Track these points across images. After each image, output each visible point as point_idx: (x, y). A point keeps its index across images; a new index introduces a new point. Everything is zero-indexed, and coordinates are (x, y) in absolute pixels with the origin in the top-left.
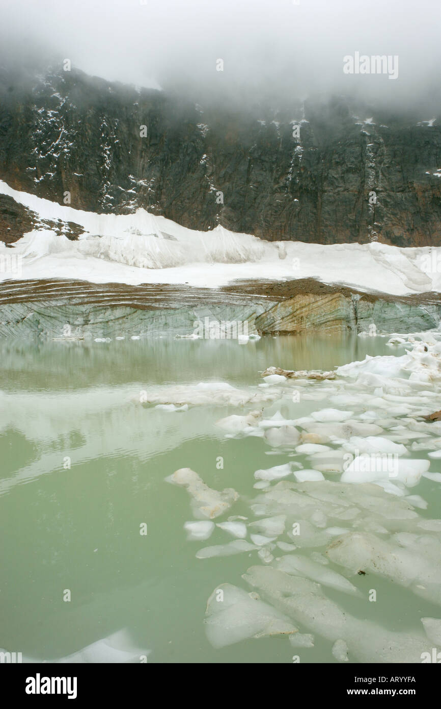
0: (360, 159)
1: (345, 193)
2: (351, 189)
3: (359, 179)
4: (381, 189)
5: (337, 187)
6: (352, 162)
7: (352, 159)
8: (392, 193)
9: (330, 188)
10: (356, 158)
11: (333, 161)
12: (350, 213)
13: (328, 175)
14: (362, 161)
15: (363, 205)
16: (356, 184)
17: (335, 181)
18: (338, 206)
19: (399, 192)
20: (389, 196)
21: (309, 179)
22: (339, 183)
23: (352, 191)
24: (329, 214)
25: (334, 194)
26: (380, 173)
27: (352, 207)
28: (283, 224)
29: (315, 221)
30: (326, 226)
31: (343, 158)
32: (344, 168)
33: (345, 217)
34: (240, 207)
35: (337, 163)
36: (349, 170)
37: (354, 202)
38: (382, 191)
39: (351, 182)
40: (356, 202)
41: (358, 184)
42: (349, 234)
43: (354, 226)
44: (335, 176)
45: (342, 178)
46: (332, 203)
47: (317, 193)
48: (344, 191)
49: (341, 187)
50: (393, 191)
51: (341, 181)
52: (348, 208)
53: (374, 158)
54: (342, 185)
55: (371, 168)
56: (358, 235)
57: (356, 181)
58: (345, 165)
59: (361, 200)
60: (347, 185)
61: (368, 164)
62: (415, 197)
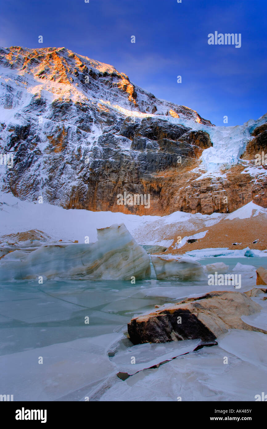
0: (119, 166)
1: (110, 183)
2: (112, 181)
3: (117, 176)
4: (127, 182)
5: (106, 179)
6: (115, 167)
7: (115, 166)
8: (132, 184)
9: (103, 180)
10: (117, 166)
11: (106, 166)
12: (111, 193)
13: (102, 173)
14: (120, 167)
15: (117, 189)
16: (115, 178)
17: (106, 176)
18: (105, 189)
19: (135, 183)
20: (130, 185)
21: (93, 174)
22: (107, 177)
24: (100, 193)
25: (104, 183)
26: (127, 174)
27: (112, 190)
28: (76, 198)
29: (93, 197)
30: (98, 200)
31: (111, 165)
32: (111, 170)
33: (108, 195)
34: (55, 187)
35: (108, 167)
36: (113, 172)
37: (113, 188)
38: (127, 183)
39: (113, 177)
40: (114, 187)
41: (117, 178)
42: (109, 204)
43: (111, 200)
44: (106, 174)
45: (109, 175)
46: (102, 188)
47: (96, 182)
49: (108, 180)
50: (133, 183)
51: (108, 177)
52: (110, 191)
53: (125, 166)
54: (109, 178)
55: (123, 171)
56: (113, 205)
57: (116, 177)
58: (111, 168)
59: (117, 187)
60: (111, 179)
61: (123, 169)
62: (142, 187)
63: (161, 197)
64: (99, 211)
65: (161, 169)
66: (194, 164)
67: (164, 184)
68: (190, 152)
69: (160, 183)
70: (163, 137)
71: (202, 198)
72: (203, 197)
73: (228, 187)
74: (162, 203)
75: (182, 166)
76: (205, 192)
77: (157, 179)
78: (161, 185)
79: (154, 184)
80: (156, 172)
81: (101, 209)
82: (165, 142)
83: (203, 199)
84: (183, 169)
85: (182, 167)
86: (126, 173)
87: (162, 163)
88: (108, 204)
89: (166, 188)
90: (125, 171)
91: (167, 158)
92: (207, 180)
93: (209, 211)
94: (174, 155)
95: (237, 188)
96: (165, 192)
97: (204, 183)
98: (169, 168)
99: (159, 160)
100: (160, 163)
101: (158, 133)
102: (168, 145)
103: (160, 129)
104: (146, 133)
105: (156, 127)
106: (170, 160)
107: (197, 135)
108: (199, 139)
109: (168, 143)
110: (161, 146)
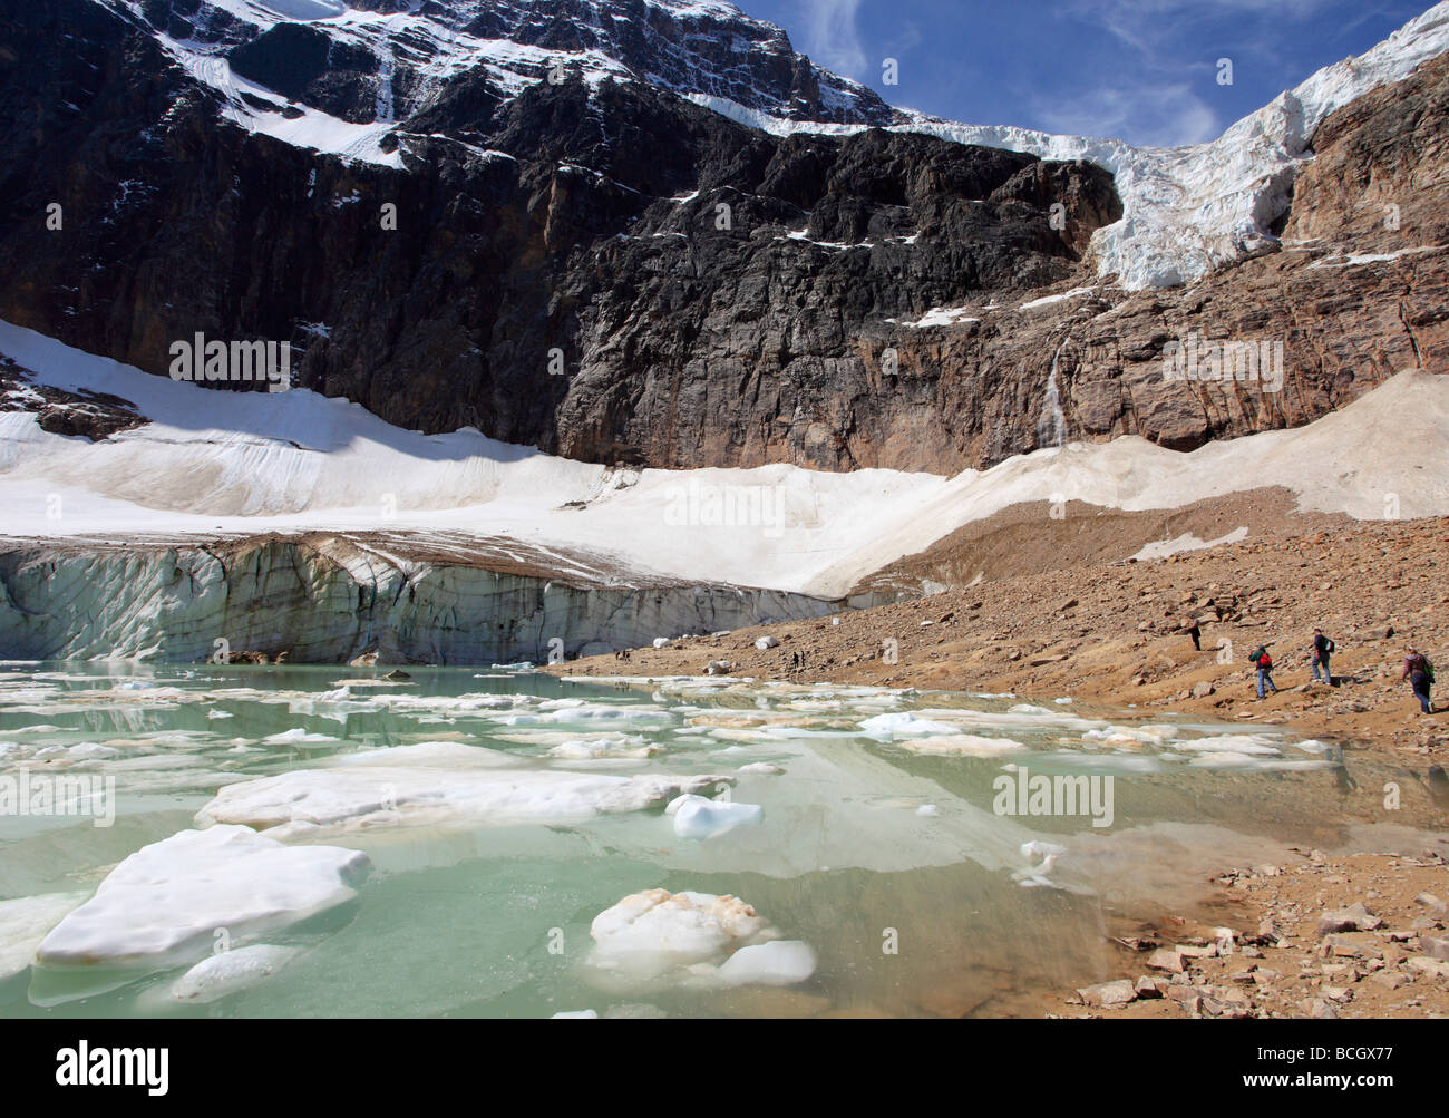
0: (763, 295)
1: (729, 359)
2: (738, 352)
3: (758, 332)
4: (796, 351)
5: (715, 348)
6: (749, 302)
7: (749, 297)
8: (818, 358)
9: (700, 352)
10: (756, 295)
11: (714, 301)
12: (733, 399)
13: (700, 327)
14: (766, 300)
15: (759, 383)
16: (749, 341)
17: (713, 338)
18: (710, 384)
19: (831, 356)
20: (811, 364)
22: (720, 341)
23: (742, 355)
24: (692, 402)
25: (706, 362)
26: (797, 321)
27: (737, 386)
28: (600, 422)
29: (663, 416)
30: (685, 427)
31: (732, 295)
32: (734, 311)
33: (723, 406)
35: (720, 304)
36: (741, 318)
37: (742, 377)
38: (797, 355)
39: (741, 338)
40: (747, 376)
41: (755, 342)
42: (727, 440)
43: (736, 425)
44: (714, 329)
45: (726, 331)
46: (700, 380)
47: (673, 360)
48: (726, 356)
49: (722, 349)
50: (820, 356)
51: (722, 338)
52: (729, 389)
53: (788, 294)
54: (726, 344)
55: (781, 311)
56: (743, 443)
57: (752, 337)
58: (734, 307)
59: (755, 374)
60: (734, 346)
61: (777, 306)
62: (860, 365)
63: (940, 398)
64: (688, 466)
65: (930, 298)
66: (1066, 276)
67: (953, 347)
69: (935, 347)
71: (1139, 381)
72: (1141, 377)
73: (1261, 326)
74: (947, 423)
75: (1015, 284)
76: (1147, 359)
77: (918, 333)
78: (940, 353)
79: (910, 353)
80: (913, 310)
81: (696, 459)
83: (1143, 386)
85: (1015, 288)
86: (791, 321)
87: (932, 279)
88: (724, 438)
89: (960, 362)
90: (786, 312)
92: (1144, 311)
93: (1180, 431)
94: (982, 247)
95: (1312, 323)
96: (961, 375)
97: (1134, 324)
98: (965, 293)
99: (919, 269)
100: (925, 279)
101: (908, 182)
102: (952, 217)
103: (916, 163)
104: (860, 181)
105: (901, 158)
106: (965, 264)
107: (1065, 178)
108: (1076, 191)
109: (950, 211)
110: (924, 223)
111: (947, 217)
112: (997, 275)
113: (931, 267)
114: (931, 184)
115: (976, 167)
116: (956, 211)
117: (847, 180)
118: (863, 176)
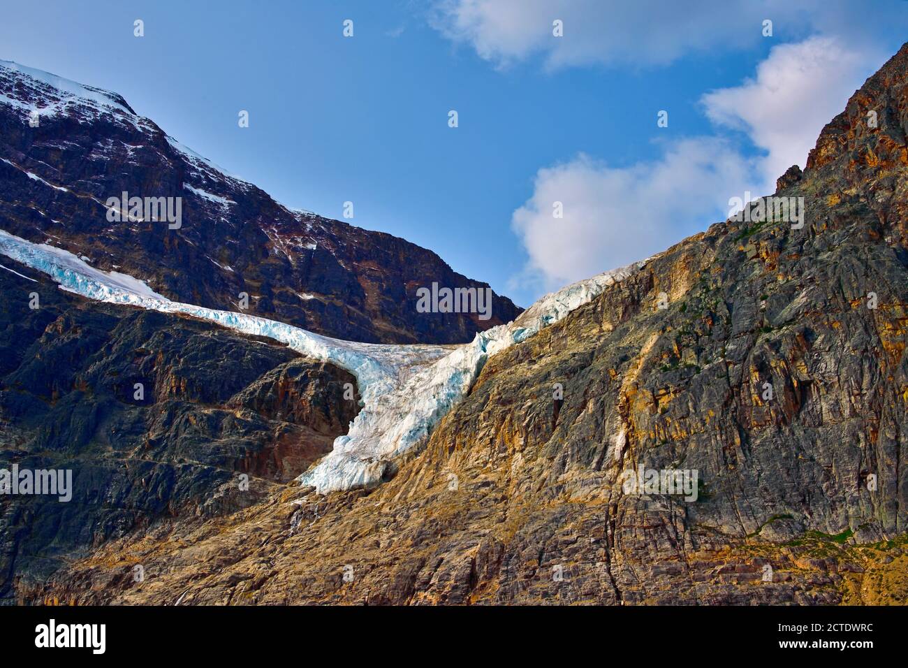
65: (114, 528)
66: (253, 503)
68: (251, 453)
70: (171, 392)
75: (198, 513)
77: (72, 578)
80: (92, 542)
82: (170, 415)
84: (200, 525)
85: (196, 518)
87: (124, 506)
91: (152, 484)
94: (186, 468)
98: (151, 522)
99: (114, 494)
100: (118, 504)
101: (158, 379)
102: (177, 429)
103: (167, 362)
104: (108, 378)
105: (156, 353)
106: (160, 489)
107: (305, 382)
108: (309, 398)
109: (179, 420)
110: (154, 431)
111: (174, 427)
112: (186, 503)
113: (128, 491)
114: (172, 388)
115: (224, 368)
116: (183, 420)
117: (95, 376)
118: (112, 374)
